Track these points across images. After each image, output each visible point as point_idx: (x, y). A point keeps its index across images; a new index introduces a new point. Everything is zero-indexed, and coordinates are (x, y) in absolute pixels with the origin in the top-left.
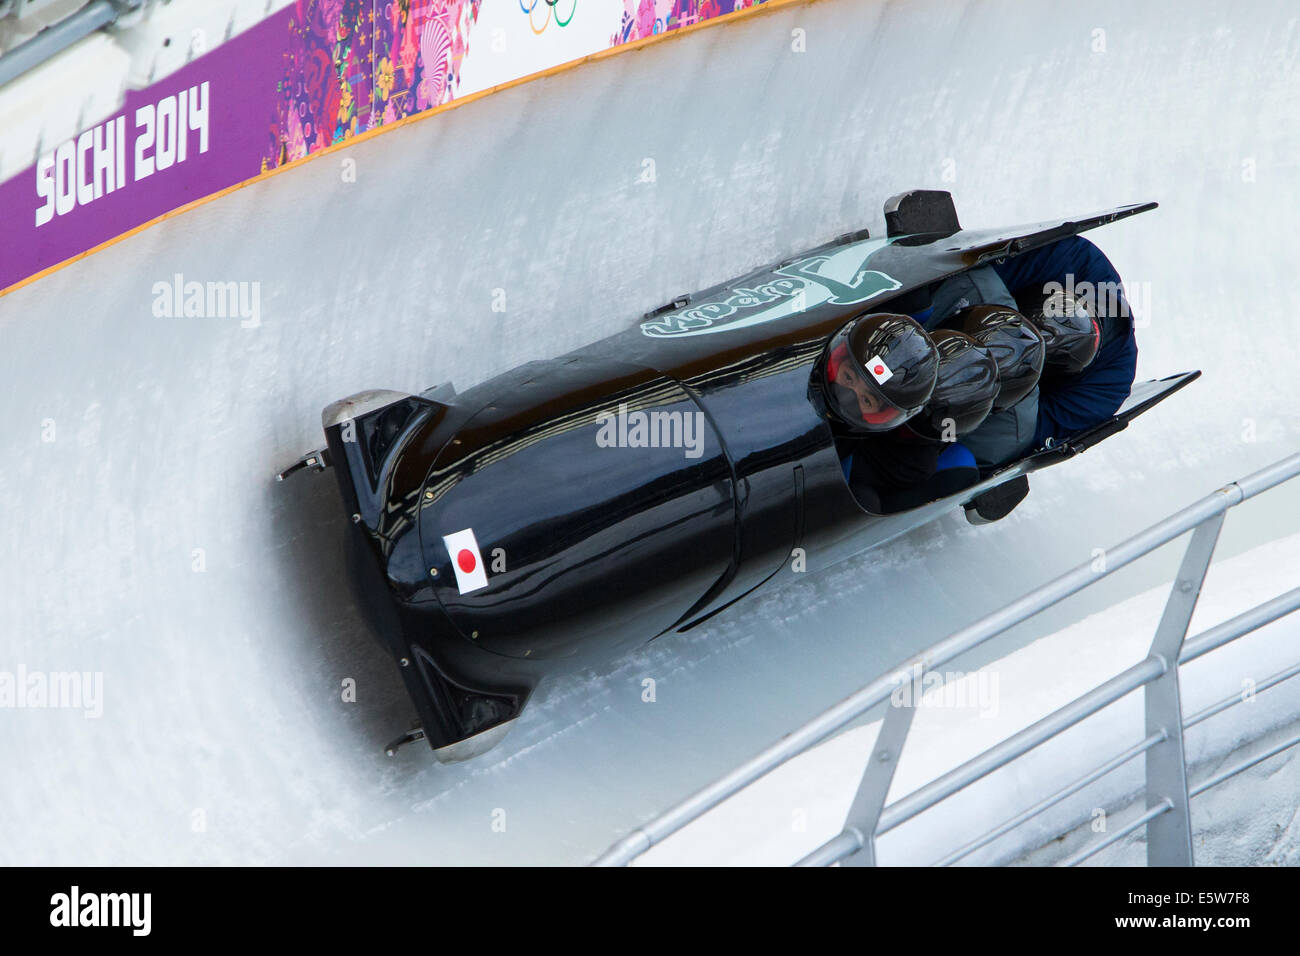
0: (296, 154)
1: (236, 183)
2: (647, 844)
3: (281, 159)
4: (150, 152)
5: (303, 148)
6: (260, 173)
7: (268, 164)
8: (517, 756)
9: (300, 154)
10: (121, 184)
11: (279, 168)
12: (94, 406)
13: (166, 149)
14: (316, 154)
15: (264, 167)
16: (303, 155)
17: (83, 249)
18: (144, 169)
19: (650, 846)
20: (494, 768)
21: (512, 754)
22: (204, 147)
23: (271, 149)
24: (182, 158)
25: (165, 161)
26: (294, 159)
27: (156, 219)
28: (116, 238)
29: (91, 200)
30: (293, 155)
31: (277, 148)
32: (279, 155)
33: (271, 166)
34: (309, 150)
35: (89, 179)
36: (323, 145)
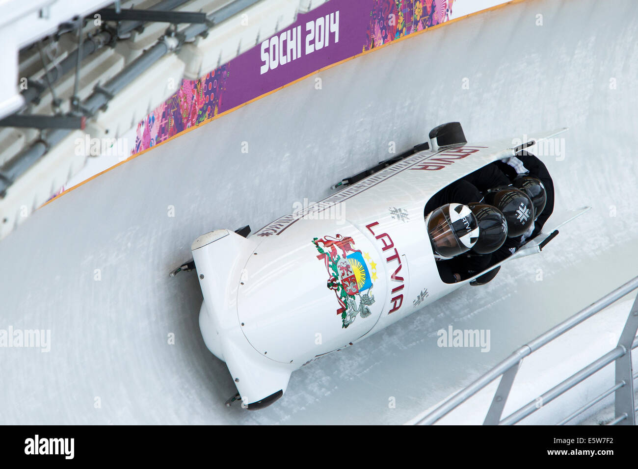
0: (379, 44)
1: (351, 56)
2: (529, 351)
3: (371, 46)
4: (312, 42)
5: (382, 41)
6: (362, 52)
7: (365, 48)
8: (475, 312)
9: (380, 44)
10: (299, 56)
11: (371, 50)
12: (287, 155)
13: (320, 41)
14: (387, 44)
15: (364, 49)
16: (381, 44)
17: (282, 85)
18: (309, 50)
19: (531, 352)
20: (465, 318)
21: (472, 312)
22: (337, 40)
23: (367, 41)
24: (327, 45)
25: (319, 46)
26: (377, 46)
27: (315, 72)
28: (296, 81)
29: (286, 63)
30: (377, 44)
31: (370, 41)
32: (370, 44)
33: (367, 49)
34: (384, 42)
35: (285, 53)
36: (390, 40)
